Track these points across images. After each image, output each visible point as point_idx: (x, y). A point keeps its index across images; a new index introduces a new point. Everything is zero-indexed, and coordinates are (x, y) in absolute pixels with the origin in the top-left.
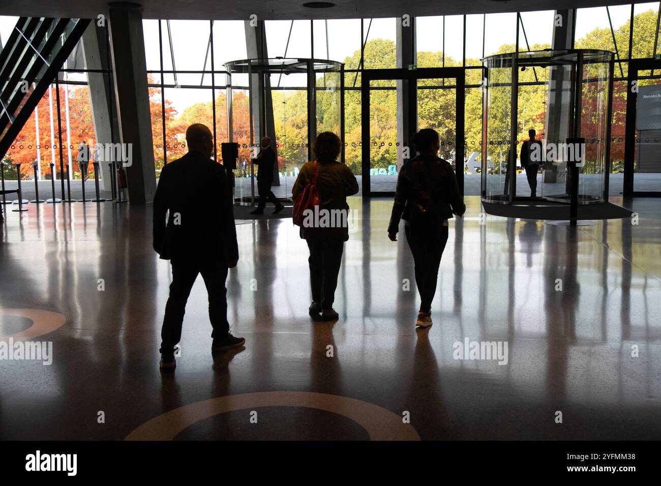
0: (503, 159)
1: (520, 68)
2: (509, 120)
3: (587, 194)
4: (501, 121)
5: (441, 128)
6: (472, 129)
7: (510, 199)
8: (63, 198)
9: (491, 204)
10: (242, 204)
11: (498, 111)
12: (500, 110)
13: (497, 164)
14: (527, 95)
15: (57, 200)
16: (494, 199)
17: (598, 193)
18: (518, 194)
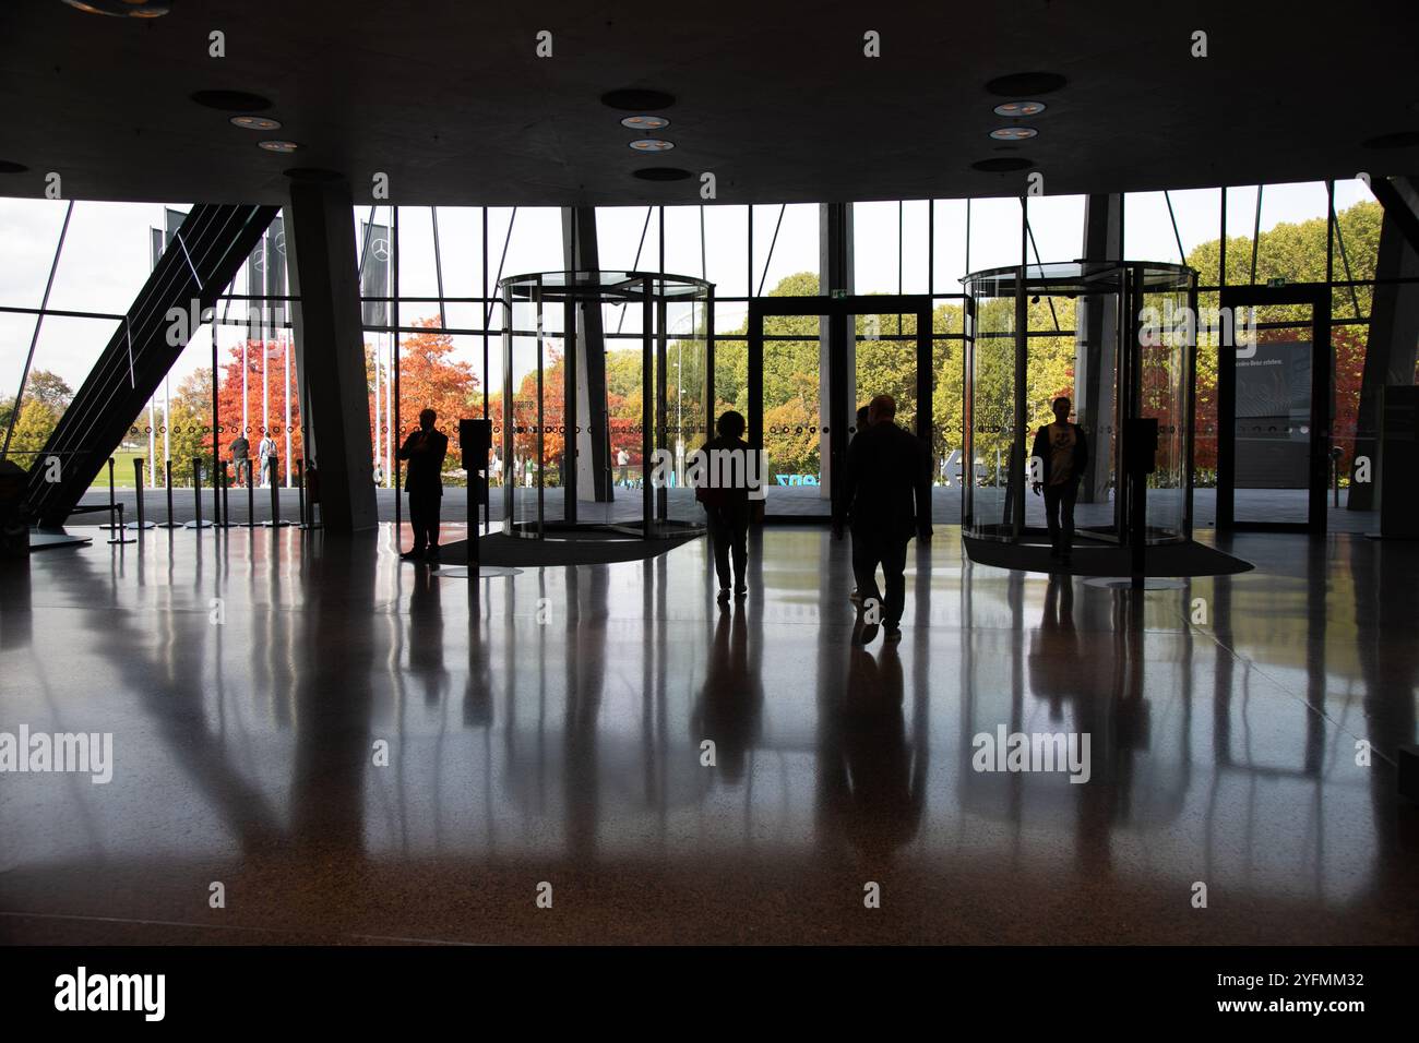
0: (1001, 462)
1: (1030, 298)
2: (1012, 401)
3: (1154, 525)
4: (999, 402)
5: (904, 413)
6: (953, 415)
7: (1015, 532)
8: (217, 520)
9: (979, 540)
10: (523, 534)
11: (993, 386)
12: (997, 386)
13: (992, 470)
14: (1040, 363)
15: (205, 523)
16: (986, 533)
17: (1173, 524)
18: (1028, 523)
